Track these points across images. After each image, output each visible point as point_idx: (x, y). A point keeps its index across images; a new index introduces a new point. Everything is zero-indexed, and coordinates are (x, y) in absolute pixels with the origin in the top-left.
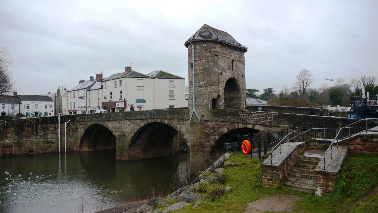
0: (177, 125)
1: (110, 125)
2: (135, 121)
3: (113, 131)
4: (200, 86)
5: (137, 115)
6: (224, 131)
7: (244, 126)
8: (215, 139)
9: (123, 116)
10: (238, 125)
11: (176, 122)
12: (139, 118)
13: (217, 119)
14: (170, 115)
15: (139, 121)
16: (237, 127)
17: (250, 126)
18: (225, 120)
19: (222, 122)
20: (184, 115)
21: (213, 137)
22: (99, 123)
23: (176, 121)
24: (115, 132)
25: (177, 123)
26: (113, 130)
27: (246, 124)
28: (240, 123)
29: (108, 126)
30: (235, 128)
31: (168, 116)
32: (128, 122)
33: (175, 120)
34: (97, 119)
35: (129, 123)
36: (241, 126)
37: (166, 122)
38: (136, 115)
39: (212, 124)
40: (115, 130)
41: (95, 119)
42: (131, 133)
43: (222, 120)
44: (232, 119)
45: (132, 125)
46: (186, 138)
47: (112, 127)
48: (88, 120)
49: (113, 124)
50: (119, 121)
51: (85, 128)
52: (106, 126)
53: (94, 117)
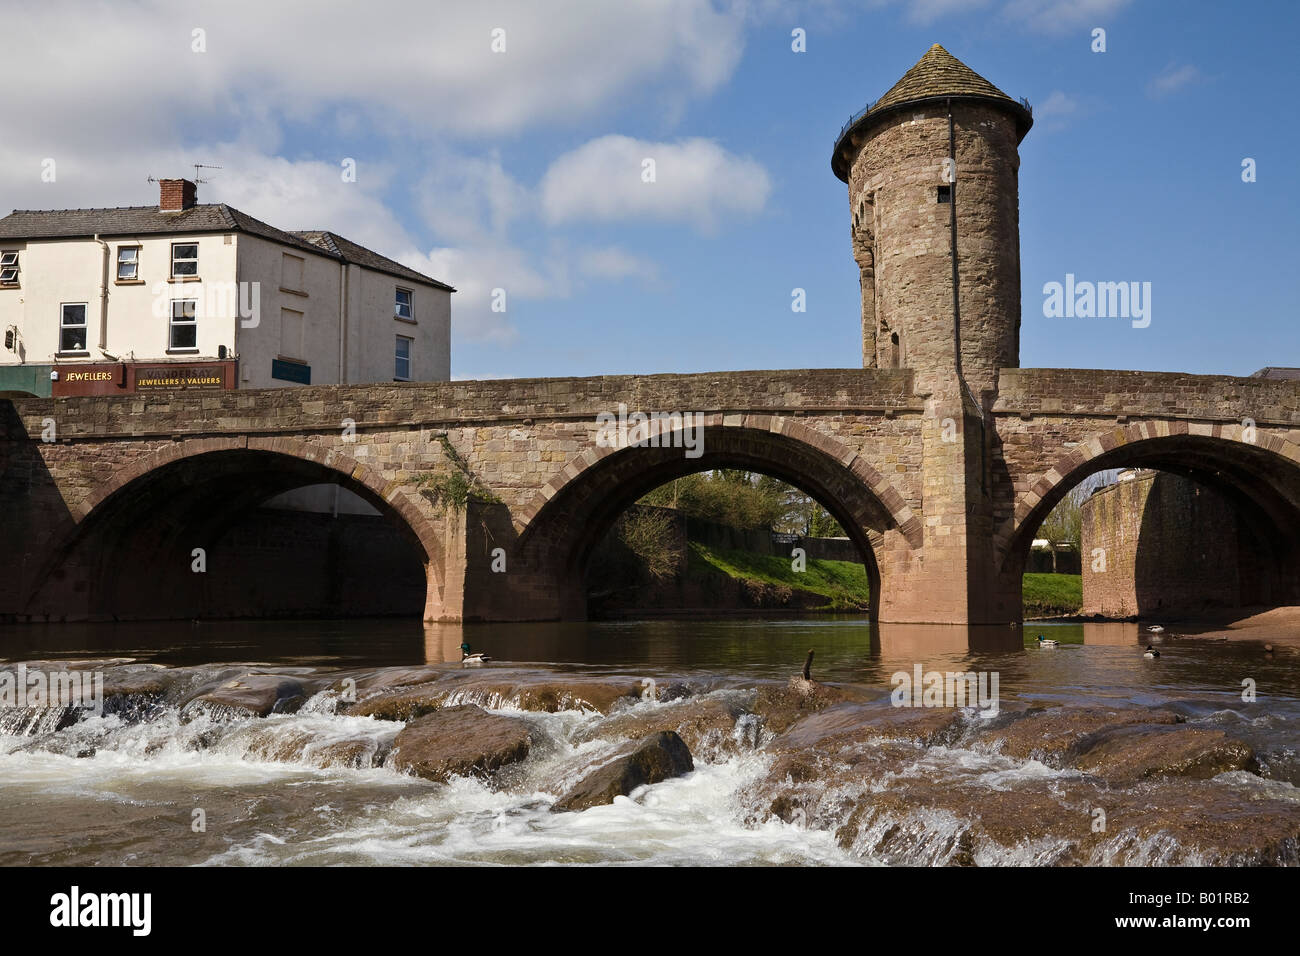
0: (841, 439)
1: (361, 453)
2: (569, 426)
3: (386, 483)
4: (979, 278)
5: (587, 394)
6: (1089, 451)
7: (1178, 429)
8: (1043, 483)
9: (483, 405)
10: (1151, 428)
11: (836, 426)
13: (1056, 405)
14: (803, 395)
16: (1146, 436)
17: (1205, 430)
18: (1096, 410)
19: (1080, 416)
20: (885, 392)
21: (1033, 478)
23: (838, 420)
24: (403, 489)
25: (843, 427)
26: (390, 476)
27: (1188, 420)
28: (1162, 418)
29: (344, 460)
30: (1137, 439)
31: (795, 400)
32: (515, 432)
33: (832, 416)
35: (519, 434)
36: (1163, 429)
37: (778, 425)
39: (1029, 429)
40: (404, 474)
41: (226, 423)
42: (538, 485)
43: (1078, 408)
44: (1126, 403)
45: (541, 445)
46: (890, 490)
47: (383, 459)
48: (152, 429)
49: (387, 446)
50: (440, 429)
51: (107, 480)
52: (330, 458)
53: (215, 412)
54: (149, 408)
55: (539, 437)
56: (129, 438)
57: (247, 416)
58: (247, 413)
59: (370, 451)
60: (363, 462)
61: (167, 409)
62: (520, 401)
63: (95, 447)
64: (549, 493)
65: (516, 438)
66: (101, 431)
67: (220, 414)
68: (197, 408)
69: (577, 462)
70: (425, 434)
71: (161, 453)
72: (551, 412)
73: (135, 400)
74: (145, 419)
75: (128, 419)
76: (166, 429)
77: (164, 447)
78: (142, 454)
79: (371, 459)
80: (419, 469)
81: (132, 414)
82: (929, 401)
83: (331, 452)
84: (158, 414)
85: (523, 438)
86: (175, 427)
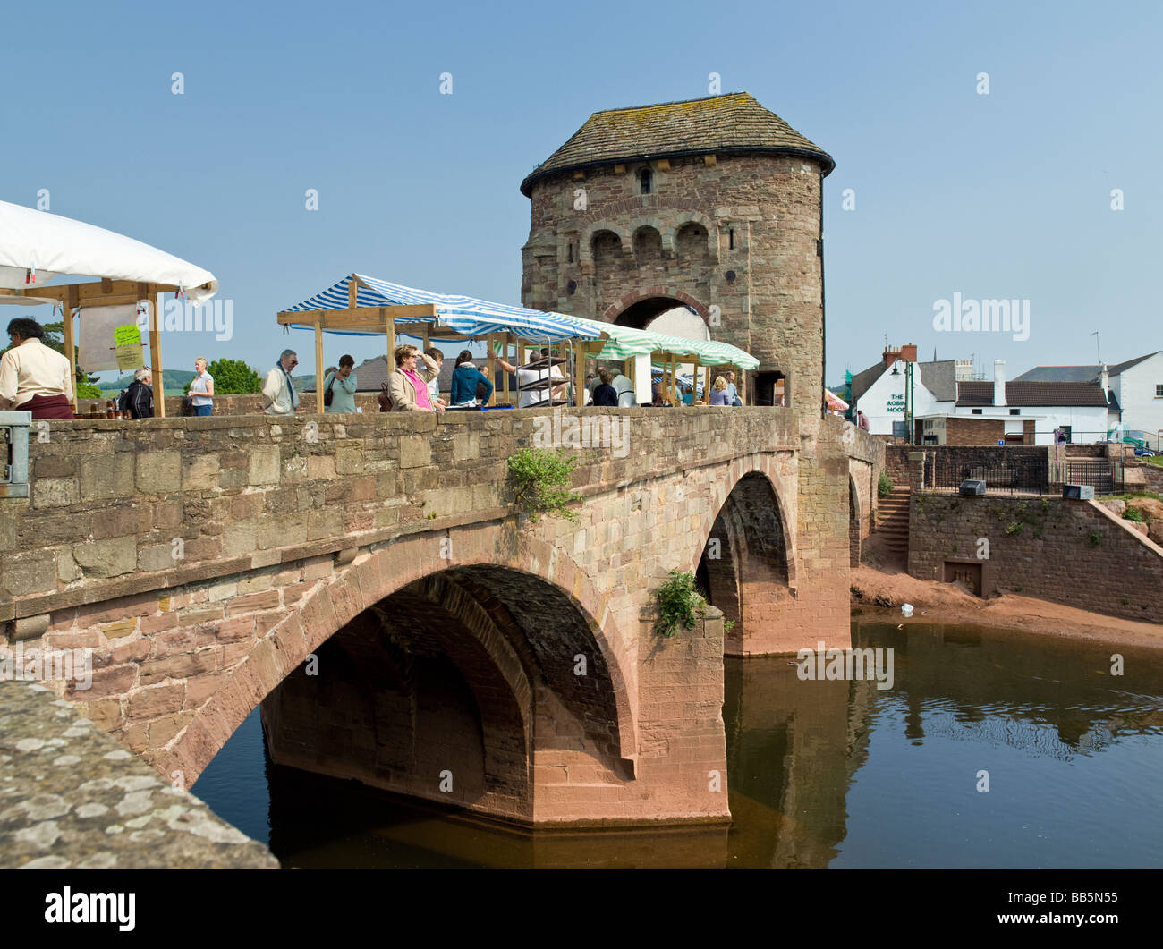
0: (781, 480)
2: (704, 477)
3: (600, 596)
9: (668, 448)
11: (781, 466)
12: (719, 450)
15: (713, 474)
20: (794, 432)
23: (782, 461)
26: (601, 584)
29: (567, 562)
31: (776, 440)
32: (678, 489)
33: (781, 456)
34: (460, 502)
35: (680, 492)
37: (768, 467)
45: (691, 507)
47: (597, 553)
48: (295, 539)
49: (601, 526)
50: (637, 491)
51: (171, 743)
52: (553, 564)
53: (418, 474)
54: (291, 466)
55: (690, 496)
56: (242, 572)
57: (468, 482)
58: (468, 475)
59: (587, 539)
60: (580, 563)
61: (324, 468)
62: (686, 444)
63: (121, 632)
65: (679, 498)
67: (426, 482)
68: (386, 465)
69: (705, 528)
70: (627, 498)
72: (700, 458)
73: (257, 441)
74: (283, 503)
75: (240, 508)
76: (329, 534)
77: (314, 590)
78: (264, 624)
79: (588, 555)
80: (623, 564)
81: (249, 491)
82: (807, 442)
83: (555, 550)
84: (312, 487)
85: (681, 499)
86: (346, 524)
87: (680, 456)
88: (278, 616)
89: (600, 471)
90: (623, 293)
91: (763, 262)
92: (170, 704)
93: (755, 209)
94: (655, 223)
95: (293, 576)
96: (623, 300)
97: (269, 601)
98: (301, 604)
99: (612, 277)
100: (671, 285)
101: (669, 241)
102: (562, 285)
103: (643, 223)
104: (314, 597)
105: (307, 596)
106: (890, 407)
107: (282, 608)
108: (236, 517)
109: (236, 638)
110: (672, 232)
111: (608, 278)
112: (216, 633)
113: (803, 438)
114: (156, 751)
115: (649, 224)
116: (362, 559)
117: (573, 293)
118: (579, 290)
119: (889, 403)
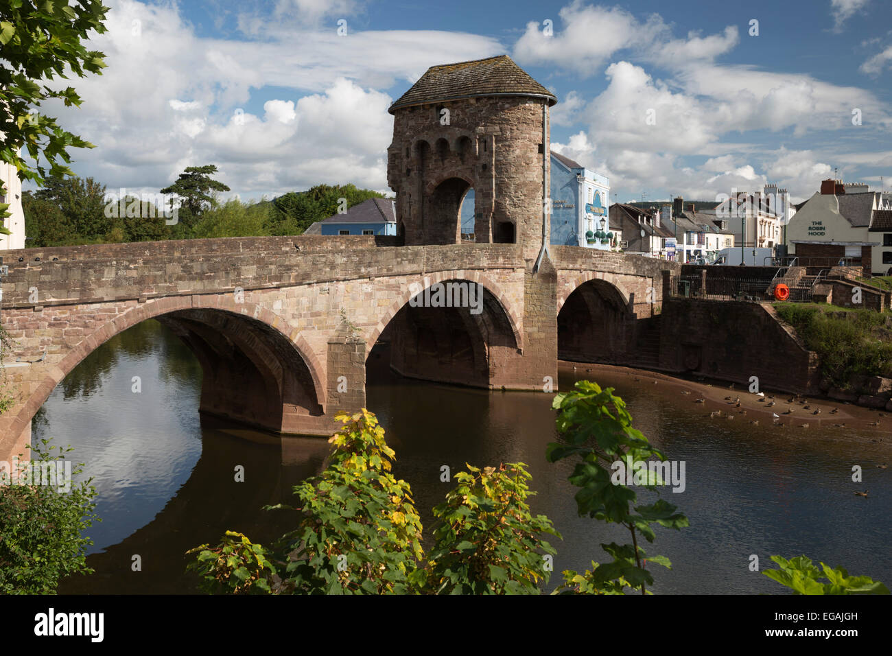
0: (498, 285)
1: (277, 306)
2: (392, 281)
3: (293, 329)
5: (402, 260)
6: (572, 288)
7: (595, 275)
9: (351, 267)
10: (588, 275)
11: (497, 276)
12: (409, 268)
14: (487, 259)
15: (402, 279)
16: (587, 279)
17: (601, 276)
18: (575, 266)
19: (571, 270)
20: (514, 258)
21: (557, 303)
22: (216, 302)
23: (497, 273)
24: (303, 333)
25: (499, 278)
26: (294, 323)
27: (597, 271)
28: (591, 270)
29: (267, 312)
31: (484, 262)
32: (365, 285)
33: (495, 271)
34: (198, 286)
35: (366, 287)
36: (591, 276)
37: (476, 276)
38: (399, 259)
40: (303, 321)
41: (184, 287)
42: (377, 324)
43: (571, 266)
44: (583, 263)
45: (379, 295)
46: (514, 312)
47: (291, 310)
48: (122, 293)
49: (293, 300)
50: (326, 286)
51: (78, 344)
52: (258, 312)
53: (176, 276)
54: (120, 273)
55: (377, 290)
56: (101, 301)
57: (201, 279)
58: (201, 276)
59: (283, 304)
60: (278, 313)
62: (369, 265)
63: (64, 313)
64: (381, 328)
65: (366, 291)
66: (74, 298)
67: (180, 278)
68: (159, 273)
69: (395, 305)
70: (316, 288)
71: (127, 316)
72: (385, 271)
73: (107, 266)
74: (116, 284)
75: (100, 283)
76: (135, 293)
77: (130, 309)
78: (110, 317)
79: (283, 311)
80: (311, 317)
81: (104, 279)
82: (530, 263)
83: (258, 306)
84: (128, 279)
85: (369, 290)
86: (142, 290)
87: (363, 270)
88: (116, 315)
89: (290, 276)
90: (436, 175)
91: (502, 158)
92: (77, 334)
93: (497, 128)
94: (446, 137)
95: (122, 305)
96: (436, 179)
97: (110, 310)
98: (124, 313)
99: (430, 166)
100: (459, 171)
101: (453, 146)
102: (404, 171)
103: (440, 137)
104: (130, 312)
105: (126, 311)
106: (811, 231)
107: (117, 313)
108: (100, 286)
109: (100, 320)
110: (454, 142)
111: (429, 166)
112: (94, 318)
113: (527, 261)
114: (73, 345)
115: (443, 137)
116: (149, 302)
117: (409, 175)
118: (412, 174)
119: (810, 228)
